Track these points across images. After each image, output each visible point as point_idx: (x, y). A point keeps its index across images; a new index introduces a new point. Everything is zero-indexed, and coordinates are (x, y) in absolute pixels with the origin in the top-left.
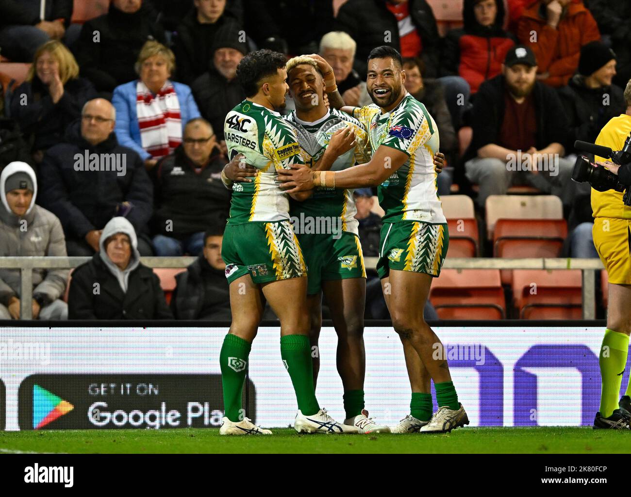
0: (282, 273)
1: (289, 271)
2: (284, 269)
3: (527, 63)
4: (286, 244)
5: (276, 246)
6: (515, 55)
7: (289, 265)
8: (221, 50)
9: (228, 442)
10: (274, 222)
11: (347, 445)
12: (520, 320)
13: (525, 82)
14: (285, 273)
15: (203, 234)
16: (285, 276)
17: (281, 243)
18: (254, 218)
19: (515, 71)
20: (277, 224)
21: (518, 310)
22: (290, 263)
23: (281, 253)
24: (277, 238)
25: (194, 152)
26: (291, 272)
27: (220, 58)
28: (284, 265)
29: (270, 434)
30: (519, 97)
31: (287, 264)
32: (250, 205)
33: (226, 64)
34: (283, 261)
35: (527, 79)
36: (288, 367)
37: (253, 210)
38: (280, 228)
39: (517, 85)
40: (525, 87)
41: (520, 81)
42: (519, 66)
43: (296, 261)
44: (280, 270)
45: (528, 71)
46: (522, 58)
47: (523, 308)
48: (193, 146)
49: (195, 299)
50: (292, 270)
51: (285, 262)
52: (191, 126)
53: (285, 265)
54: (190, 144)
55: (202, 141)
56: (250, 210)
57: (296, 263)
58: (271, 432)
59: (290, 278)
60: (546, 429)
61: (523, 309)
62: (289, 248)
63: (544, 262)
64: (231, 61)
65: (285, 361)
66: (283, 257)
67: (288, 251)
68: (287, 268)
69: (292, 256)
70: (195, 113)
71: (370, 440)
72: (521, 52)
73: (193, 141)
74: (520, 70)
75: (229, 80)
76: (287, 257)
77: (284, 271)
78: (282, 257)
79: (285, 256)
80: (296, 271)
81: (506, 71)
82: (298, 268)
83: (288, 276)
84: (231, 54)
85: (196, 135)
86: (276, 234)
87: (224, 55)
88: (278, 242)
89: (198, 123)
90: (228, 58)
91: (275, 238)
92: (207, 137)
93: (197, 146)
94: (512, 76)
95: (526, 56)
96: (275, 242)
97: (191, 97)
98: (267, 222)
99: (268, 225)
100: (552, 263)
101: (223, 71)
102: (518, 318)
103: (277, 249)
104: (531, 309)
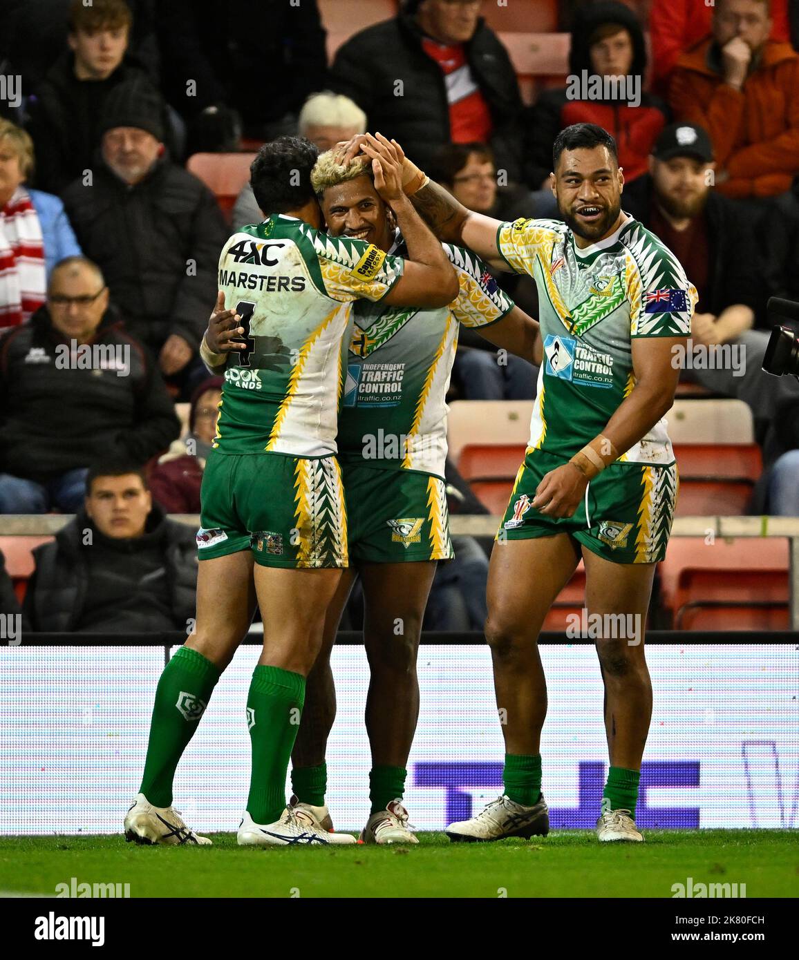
0: (309, 556)
1: (321, 554)
2: (313, 549)
3: (697, 156)
4: (326, 504)
5: (308, 503)
6: (675, 139)
7: (323, 542)
8: (117, 132)
9: (131, 859)
10: (312, 459)
11: (354, 866)
12: (675, 631)
13: (691, 191)
14: (314, 557)
15: (85, 472)
16: (312, 563)
17: (318, 500)
18: (275, 446)
19: (674, 168)
20: (317, 463)
21: (670, 612)
22: (325, 539)
23: (313, 520)
24: (313, 490)
25: (69, 319)
26: (324, 556)
27: (113, 146)
28: (314, 542)
29: (209, 845)
30: (680, 216)
31: (319, 541)
32: (271, 421)
33: (125, 158)
34: (314, 535)
35: (695, 184)
36: (253, 723)
37: (276, 431)
38: (321, 470)
39: (675, 195)
40: (690, 200)
41: (681, 188)
42: (682, 161)
43: (336, 537)
44: (307, 551)
45: (698, 170)
46: (687, 146)
47: (678, 610)
48: (68, 309)
49: (69, 594)
50: (326, 553)
51: (317, 537)
52: (63, 272)
53: (316, 542)
54: (62, 306)
55: (84, 299)
56: (270, 430)
57: (335, 541)
58: (209, 841)
59: (322, 567)
60: (722, 835)
61: (680, 612)
62: (330, 512)
63: (719, 524)
64: (134, 152)
65: (253, 711)
66: (317, 526)
67: (327, 518)
68: (319, 547)
69: (331, 527)
70: (72, 248)
71: (396, 854)
72: (686, 135)
73: (69, 300)
74: (682, 167)
75: (130, 187)
76: (323, 527)
77: (313, 553)
78: (314, 527)
79: (321, 525)
80: (334, 555)
81: (656, 169)
82: (338, 551)
83: (318, 563)
84: (135, 139)
85: (72, 289)
86: (313, 483)
87: (122, 140)
88: (313, 498)
89: (76, 266)
90: (129, 146)
91: (310, 488)
92: (93, 292)
93: (75, 309)
94: (668, 178)
95: (696, 143)
96: (308, 496)
97: (64, 219)
98: (300, 457)
99: (301, 462)
100: (734, 525)
101: (118, 169)
102: (671, 628)
103: (309, 511)
104: (695, 610)
